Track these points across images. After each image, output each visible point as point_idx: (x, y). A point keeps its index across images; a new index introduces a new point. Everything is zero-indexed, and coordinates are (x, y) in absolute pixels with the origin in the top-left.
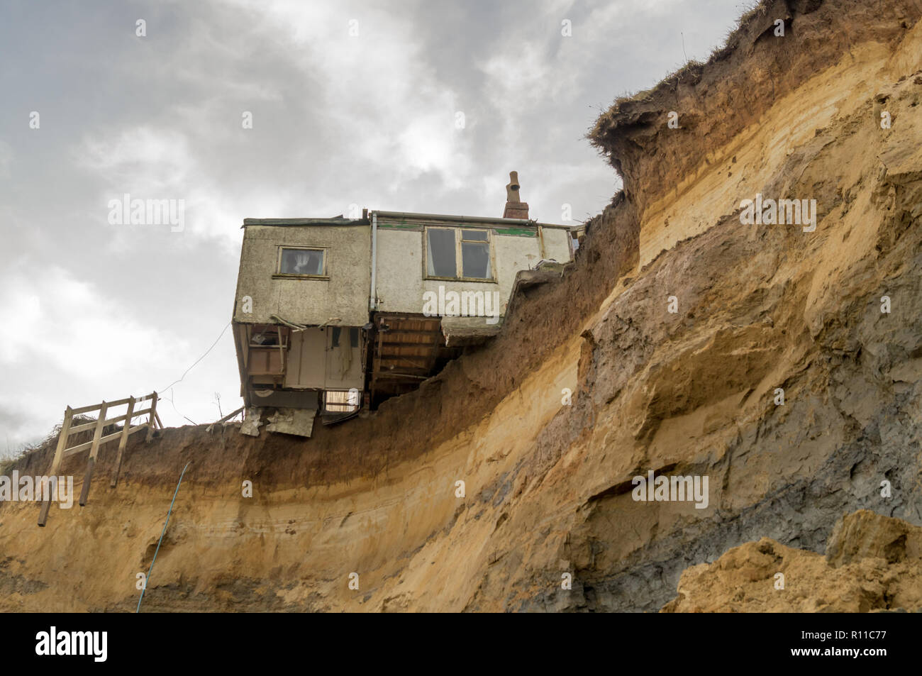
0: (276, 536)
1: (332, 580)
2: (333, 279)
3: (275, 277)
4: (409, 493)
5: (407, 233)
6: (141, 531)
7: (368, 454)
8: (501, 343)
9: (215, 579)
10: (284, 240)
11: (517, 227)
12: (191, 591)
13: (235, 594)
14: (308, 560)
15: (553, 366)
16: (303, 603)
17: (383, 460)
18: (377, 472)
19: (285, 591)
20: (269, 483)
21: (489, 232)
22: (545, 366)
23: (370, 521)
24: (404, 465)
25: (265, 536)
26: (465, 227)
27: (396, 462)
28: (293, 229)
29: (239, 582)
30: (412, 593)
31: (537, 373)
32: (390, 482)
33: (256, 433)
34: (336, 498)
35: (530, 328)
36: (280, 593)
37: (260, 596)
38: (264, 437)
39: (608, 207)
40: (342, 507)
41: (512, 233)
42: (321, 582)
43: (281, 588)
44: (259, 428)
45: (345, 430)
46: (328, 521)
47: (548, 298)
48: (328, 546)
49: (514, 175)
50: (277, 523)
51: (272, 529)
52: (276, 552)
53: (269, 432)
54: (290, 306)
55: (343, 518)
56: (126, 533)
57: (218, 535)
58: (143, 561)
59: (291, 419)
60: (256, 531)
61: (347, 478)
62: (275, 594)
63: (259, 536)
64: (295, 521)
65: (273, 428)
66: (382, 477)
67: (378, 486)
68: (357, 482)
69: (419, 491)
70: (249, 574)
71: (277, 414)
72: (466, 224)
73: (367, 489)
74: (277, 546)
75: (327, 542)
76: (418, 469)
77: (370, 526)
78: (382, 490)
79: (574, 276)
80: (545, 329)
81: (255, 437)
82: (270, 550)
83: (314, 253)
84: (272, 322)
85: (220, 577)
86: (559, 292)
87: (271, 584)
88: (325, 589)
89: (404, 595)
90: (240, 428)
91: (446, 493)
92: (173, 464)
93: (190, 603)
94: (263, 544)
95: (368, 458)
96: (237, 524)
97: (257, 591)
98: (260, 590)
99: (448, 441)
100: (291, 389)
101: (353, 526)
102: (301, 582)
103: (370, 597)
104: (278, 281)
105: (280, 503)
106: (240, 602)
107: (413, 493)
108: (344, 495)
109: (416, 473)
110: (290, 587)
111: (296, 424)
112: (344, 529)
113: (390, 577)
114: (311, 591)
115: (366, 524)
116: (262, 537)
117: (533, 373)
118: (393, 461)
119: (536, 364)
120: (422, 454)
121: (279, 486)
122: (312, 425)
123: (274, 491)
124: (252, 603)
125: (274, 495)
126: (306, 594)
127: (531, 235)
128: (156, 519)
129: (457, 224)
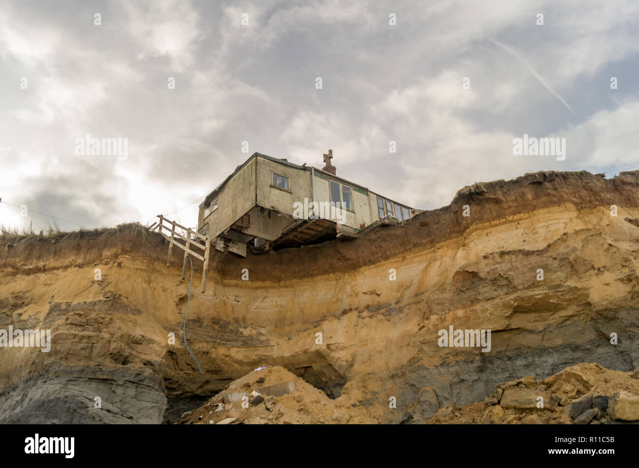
0: (230, 302)
1: (265, 327)
2: (293, 194)
3: (271, 186)
4: (300, 294)
5: (323, 181)
6: (167, 289)
7: (274, 271)
8: (359, 242)
9: (211, 319)
10: (273, 168)
11: (360, 189)
12: (202, 323)
13: (220, 327)
14: (249, 316)
15: (397, 262)
16: (254, 336)
17: (283, 276)
18: (280, 281)
19: (243, 329)
20: (223, 275)
21: (352, 189)
22: (392, 260)
23: (276, 303)
24: (294, 281)
25: (226, 301)
26: (344, 184)
27: (290, 278)
28: (276, 163)
29: (221, 322)
30: (344, 344)
31: (386, 262)
32: (286, 287)
33: (222, 250)
34: (257, 288)
35: (383, 242)
36: (241, 330)
37: (231, 330)
38: (226, 253)
39: (438, 210)
40: (260, 292)
41: (359, 191)
42: (258, 327)
43: (241, 328)
44: (224, 248)
45: (262, 257)
46: (255, 299)
47: (393, 232)
48: (257, 311)
49: (331, 151)
50: (230, 295)
51: (228, 298)
52: (233, 310)
53: (229, 252)
54: (278, 203)
55: (262, 298)
56: (161, 289)
57: (206, 297)
58: (176, 305)
59: (237, 247)
60: (222, 298)
61: (263, 280)
62: (238, 330)
63: (223, 300)
64: (238, 296)
65: (231, 250)
66: (282, 283)
67: (280, 287)
68: (268, 283)
69: (307, 294)
70: (225, 319)
71: (231, 243)
72: (344, 183)
73: (273, 287)
74: (232, 307)
75: (256, 309)
76: (303, 284)
77: (277, 305)
78: (282, 289)
79: (409, 228)
80: (391, 245)
81: (222, 252)
82: (230, 309)
83: (285, 178)
84: (271, 209)
85: (213, 318)
86: (399, 232)
87: (236, 325)
88: (263, 331)
89: (338, 344)
90: (215, 246)
91: (324, 299)
92: (179, 257)
93: (202, 329)
94: (226, 305)
95: (275, 273)
96: (214, 293)
97: (230, 327)
98: (231, 327)
99: (322, 276)
100: (244, 234)
101: (267, 303)
102: (250, 326)
103: (291, 338)
104: (272, 189)
105: (229, 286)
106: (222, 332)
107: (302, 295)
108: (262, 288)
109: (303, 285)
110: (245, 328)
111: (239, 249)
112: (262, 304)
113: (301, 331)
114: (257, 331)
115: (275, 304)
116: (224, 302)
117: (383, 261)
118: (288, 277)
119: (387, 258)
120: (305, 277)
121: (228, 277)
122: (246, 251)
123: (226, 279)
124: (227, 332)
125: (226, 281)
126: (254, 332)
127: (365, 194)
128: (175, 284)
129: (340, 181)
